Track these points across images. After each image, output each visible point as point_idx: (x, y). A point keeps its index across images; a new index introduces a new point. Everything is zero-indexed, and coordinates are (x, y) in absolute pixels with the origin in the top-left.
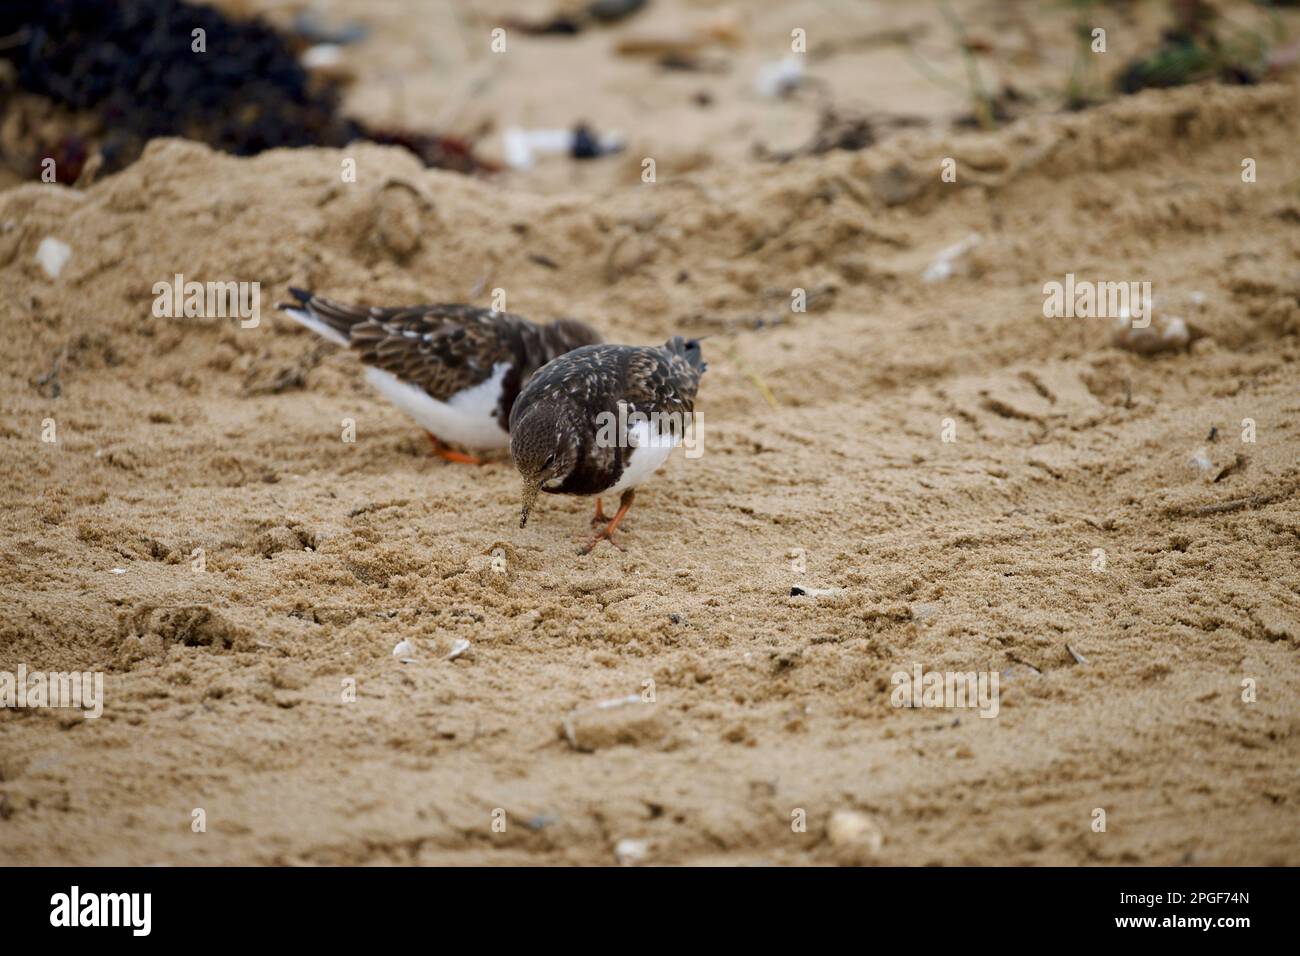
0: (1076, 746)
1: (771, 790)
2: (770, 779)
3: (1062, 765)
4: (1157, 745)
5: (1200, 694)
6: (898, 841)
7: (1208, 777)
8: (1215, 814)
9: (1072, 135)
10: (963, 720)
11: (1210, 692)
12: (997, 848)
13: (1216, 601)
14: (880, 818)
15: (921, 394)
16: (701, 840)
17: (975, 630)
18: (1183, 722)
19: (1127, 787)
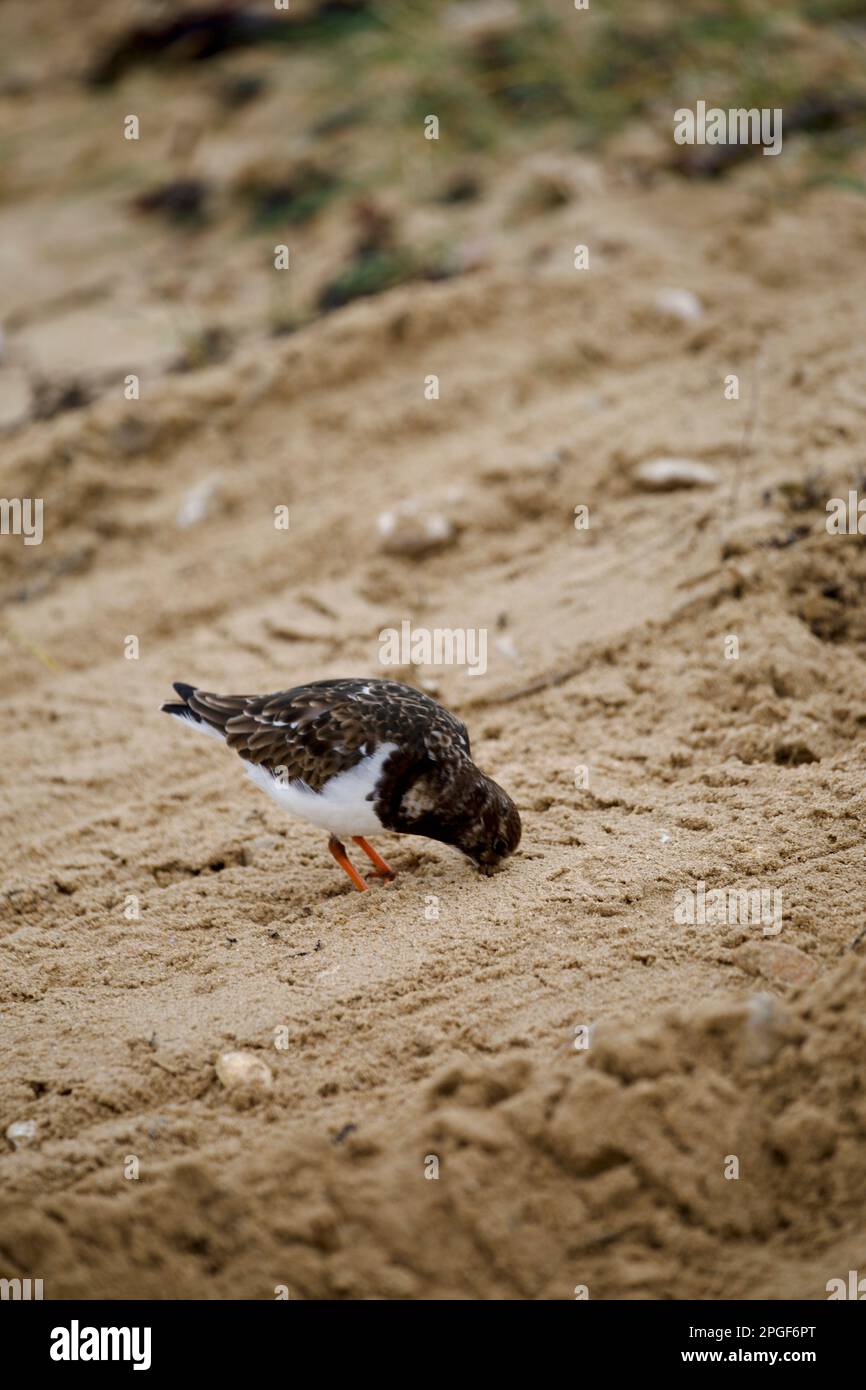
0: (442, 947)
1: (152, 1046)
2: (148, 1036)
3: (432, 968)
4: (519, 931)
5: (549, 873)
6: (287, 1072)
7: (577, 952)
8: (589, 985)
9: (292, 360)
10: (324, 942)
11: (558, 870)
12: (385, 1060)
13: (542, 781)
14: (264, 1052)
15: (204, 636)
16: (91, 1109)
17: (314, 853)
18: (541, 904)
19: (499, 976)
